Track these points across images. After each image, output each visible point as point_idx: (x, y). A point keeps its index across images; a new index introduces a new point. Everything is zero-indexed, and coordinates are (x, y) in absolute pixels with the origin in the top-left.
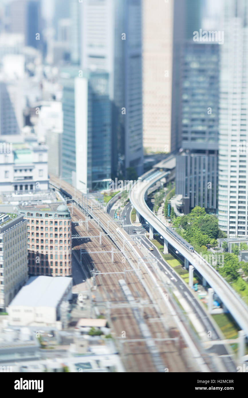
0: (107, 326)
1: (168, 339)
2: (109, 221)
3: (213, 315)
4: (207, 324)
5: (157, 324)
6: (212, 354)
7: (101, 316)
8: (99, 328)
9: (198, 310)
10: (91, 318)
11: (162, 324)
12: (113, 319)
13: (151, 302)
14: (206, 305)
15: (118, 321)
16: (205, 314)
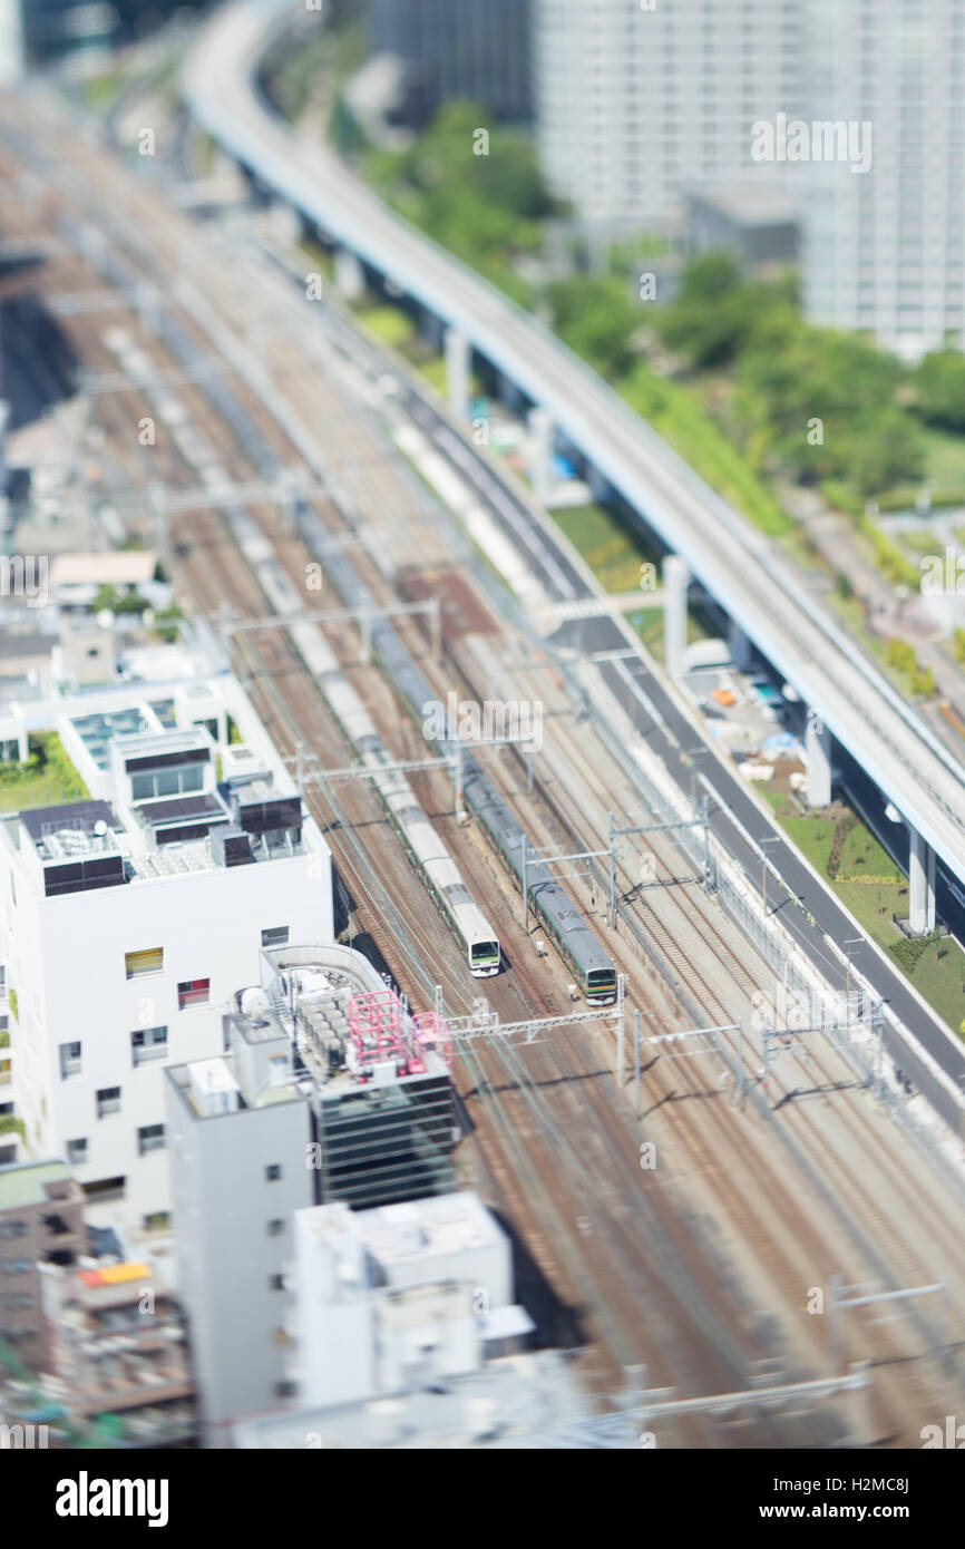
0: (159, 576)
1: (397, 608)
2: (120, 188)
3: (556, 513)
4: (534, 544)
5: (349, 557)
6: (567, 654)
7: (132, 542)
8: (132, 587)
9: (496, 496)
10: (94, 551)
11: (369, 556)
12: (181, 551)
13: (318, 478)
14: (526, 478)
15: (199, 557)
16: (523, 511)
